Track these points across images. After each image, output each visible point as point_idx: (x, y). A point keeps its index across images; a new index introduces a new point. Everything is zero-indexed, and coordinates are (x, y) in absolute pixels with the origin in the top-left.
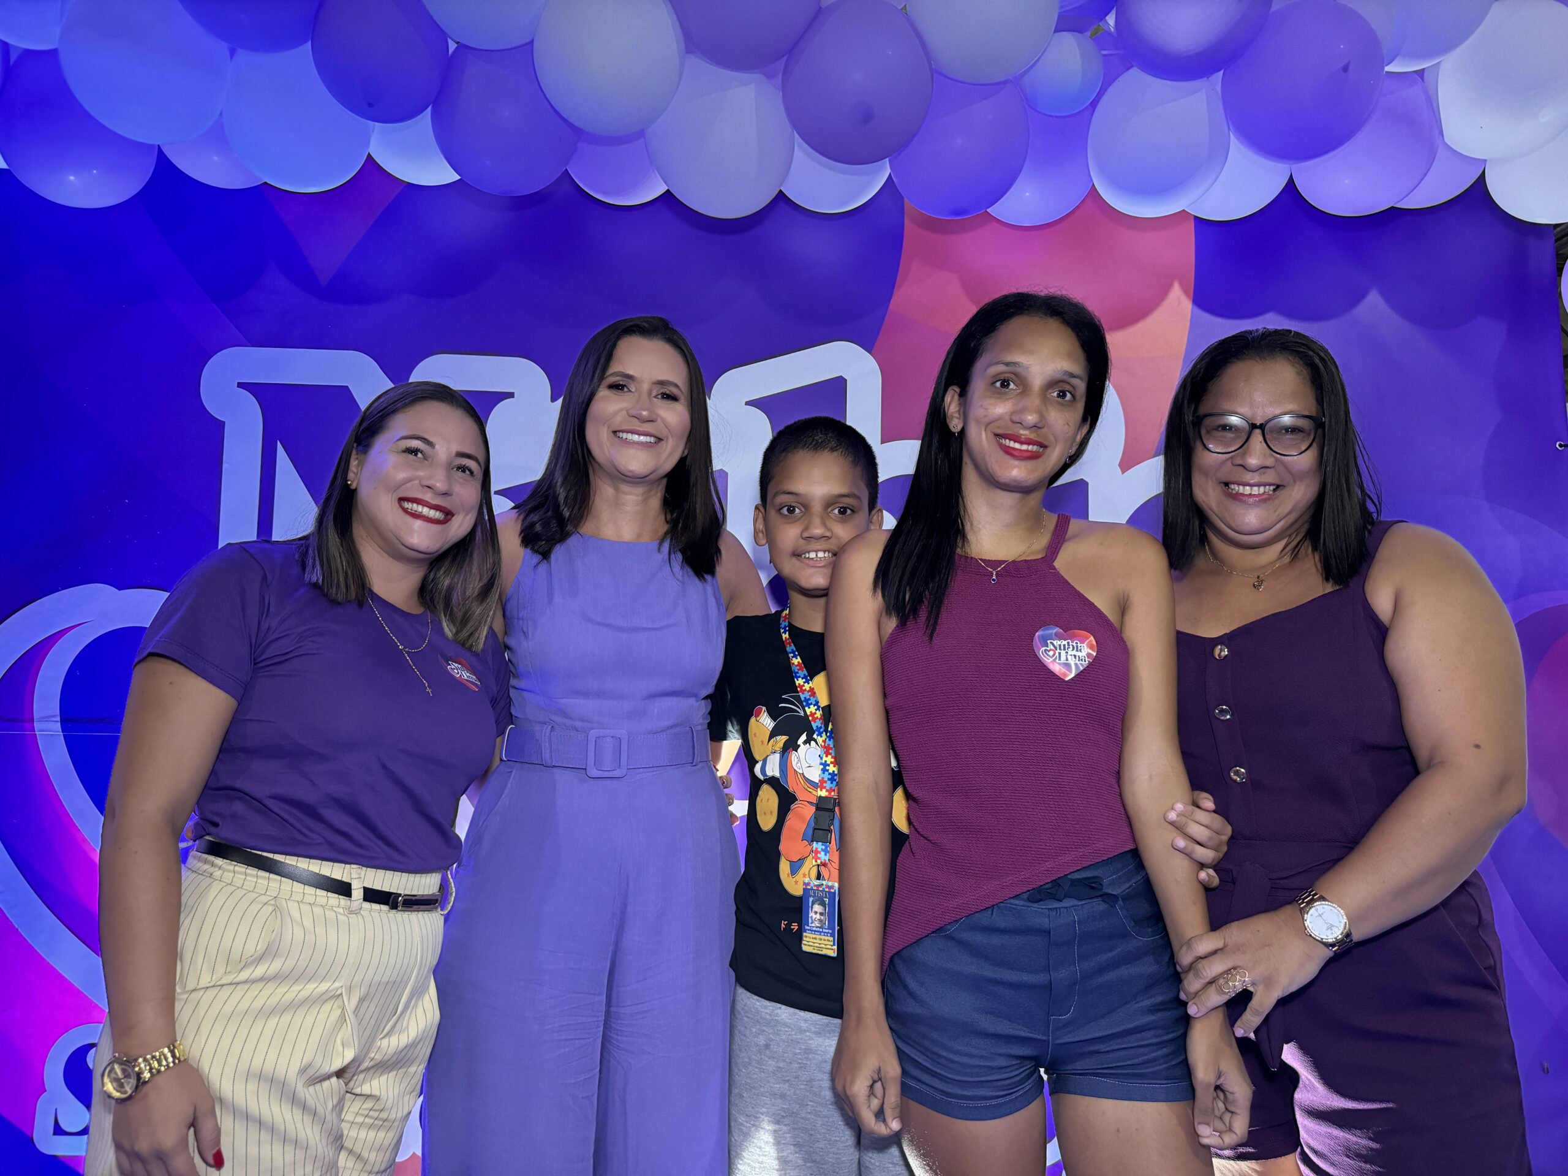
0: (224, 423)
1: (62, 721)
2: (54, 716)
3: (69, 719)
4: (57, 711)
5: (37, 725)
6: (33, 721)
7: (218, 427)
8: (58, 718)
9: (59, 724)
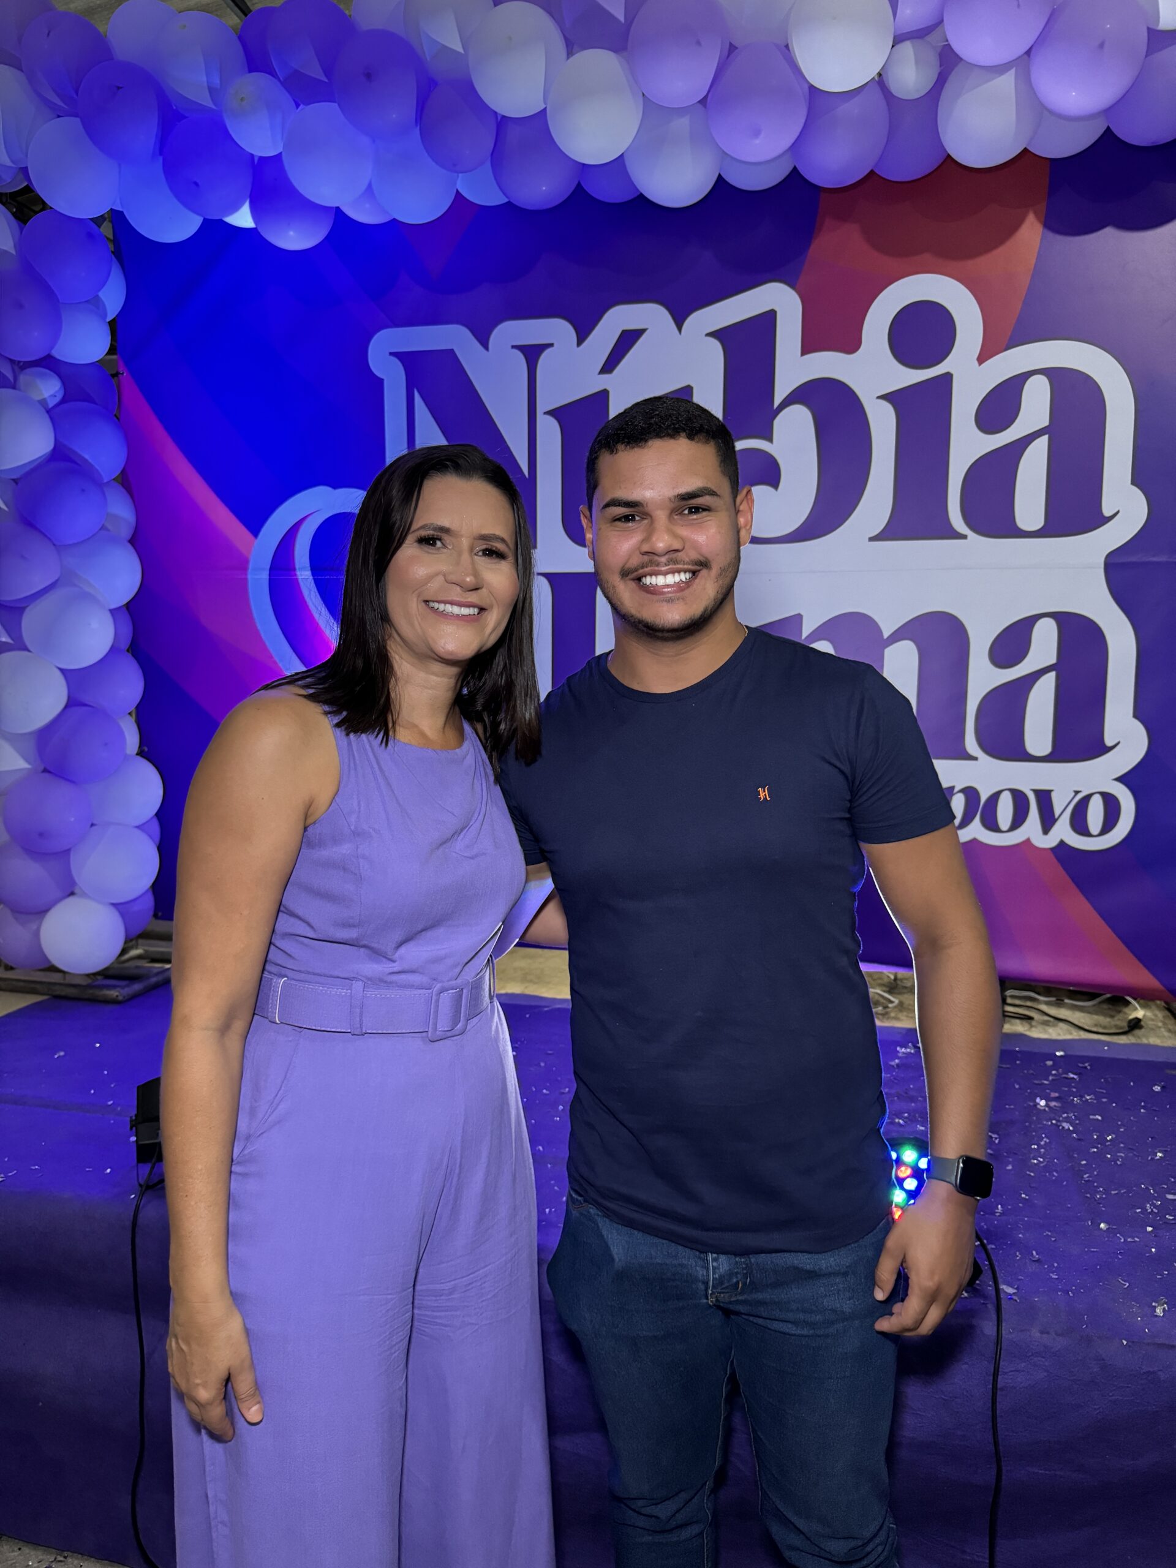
0: (383, 379)
1: (312, 570)
2: (307, 567)
3: (315, 568)
4: (308, 564)
6: (294, 569)
8: (309, 568)
9: (310, 571)
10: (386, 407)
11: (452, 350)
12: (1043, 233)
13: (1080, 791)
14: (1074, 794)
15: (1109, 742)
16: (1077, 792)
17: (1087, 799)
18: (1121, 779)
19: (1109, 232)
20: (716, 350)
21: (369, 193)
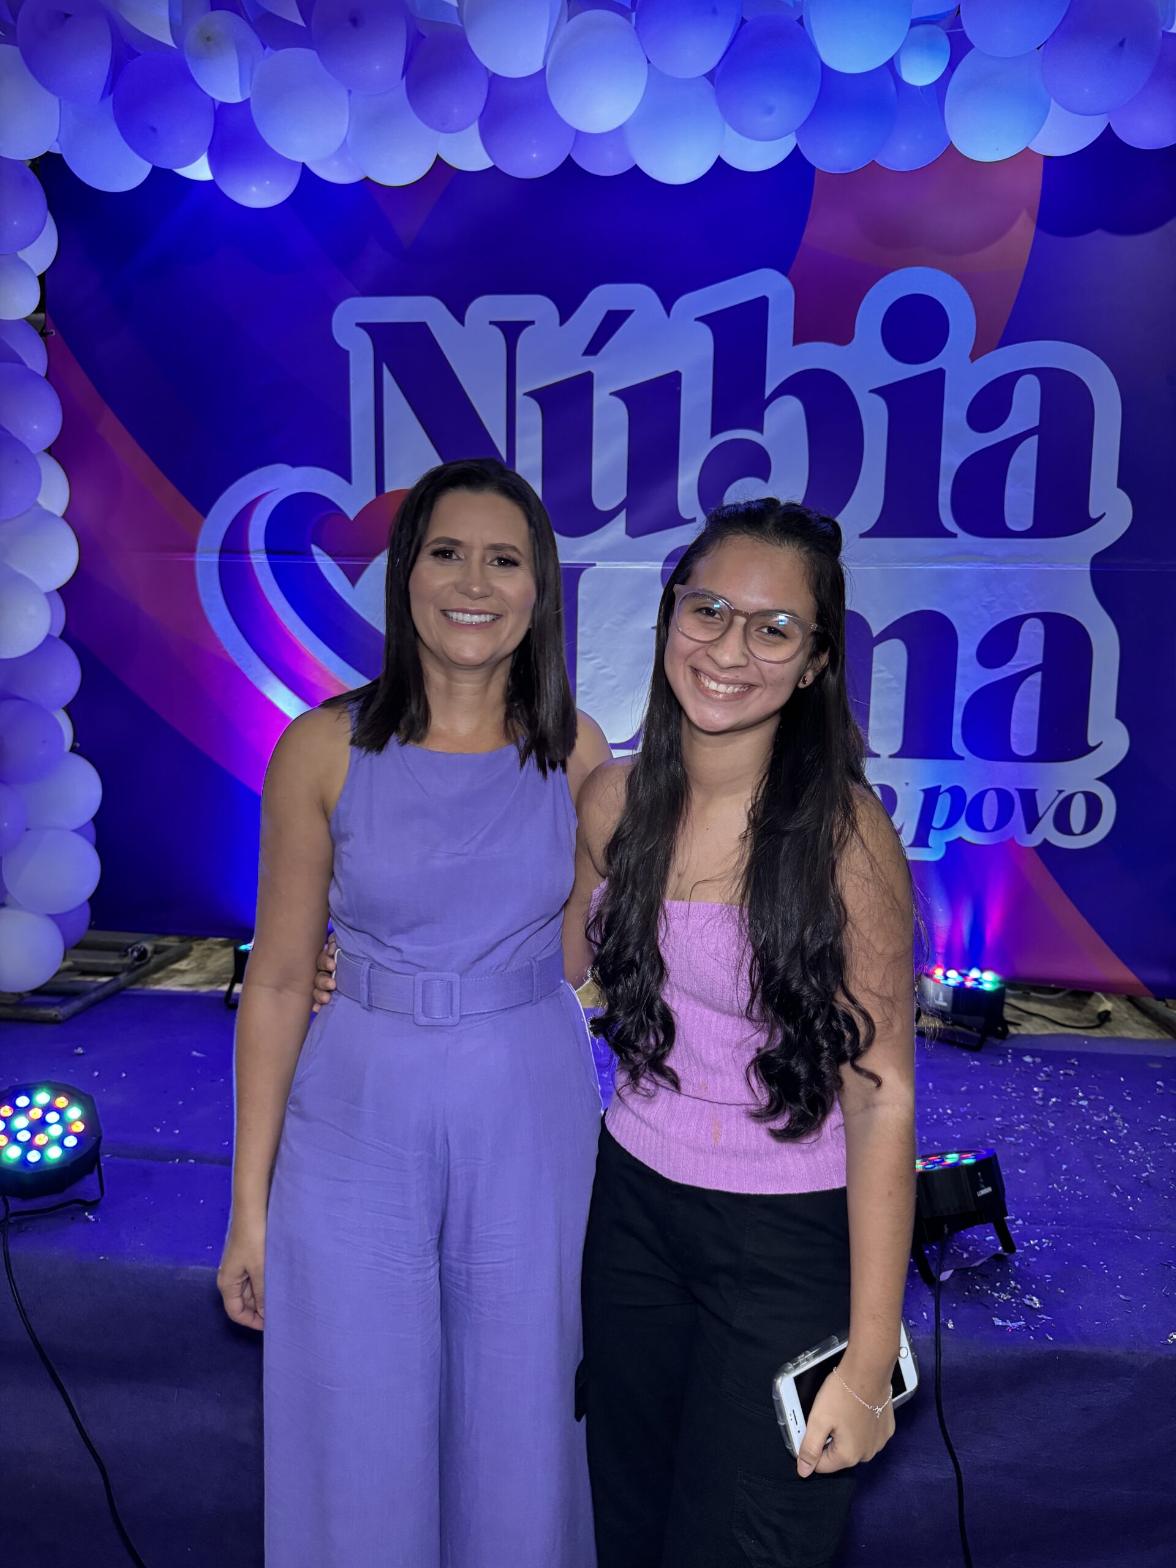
0: (349, 351)
1: (267, 553)
2: (262, 550)
4: (263, 547)
5: (252, 556)
7: (346, 353)
8: (265, 551)
9: (265, 554)
10: (352, 382)
11: (424, 324)
12: (1035, 230)
13: (1064, 791)
14: (1057, 793)
15: (1092, 742)
16: (1060, 792)
17: (1071, 797)
18: (1102, 779)
19: (1099, 233)
21: (343, 150)
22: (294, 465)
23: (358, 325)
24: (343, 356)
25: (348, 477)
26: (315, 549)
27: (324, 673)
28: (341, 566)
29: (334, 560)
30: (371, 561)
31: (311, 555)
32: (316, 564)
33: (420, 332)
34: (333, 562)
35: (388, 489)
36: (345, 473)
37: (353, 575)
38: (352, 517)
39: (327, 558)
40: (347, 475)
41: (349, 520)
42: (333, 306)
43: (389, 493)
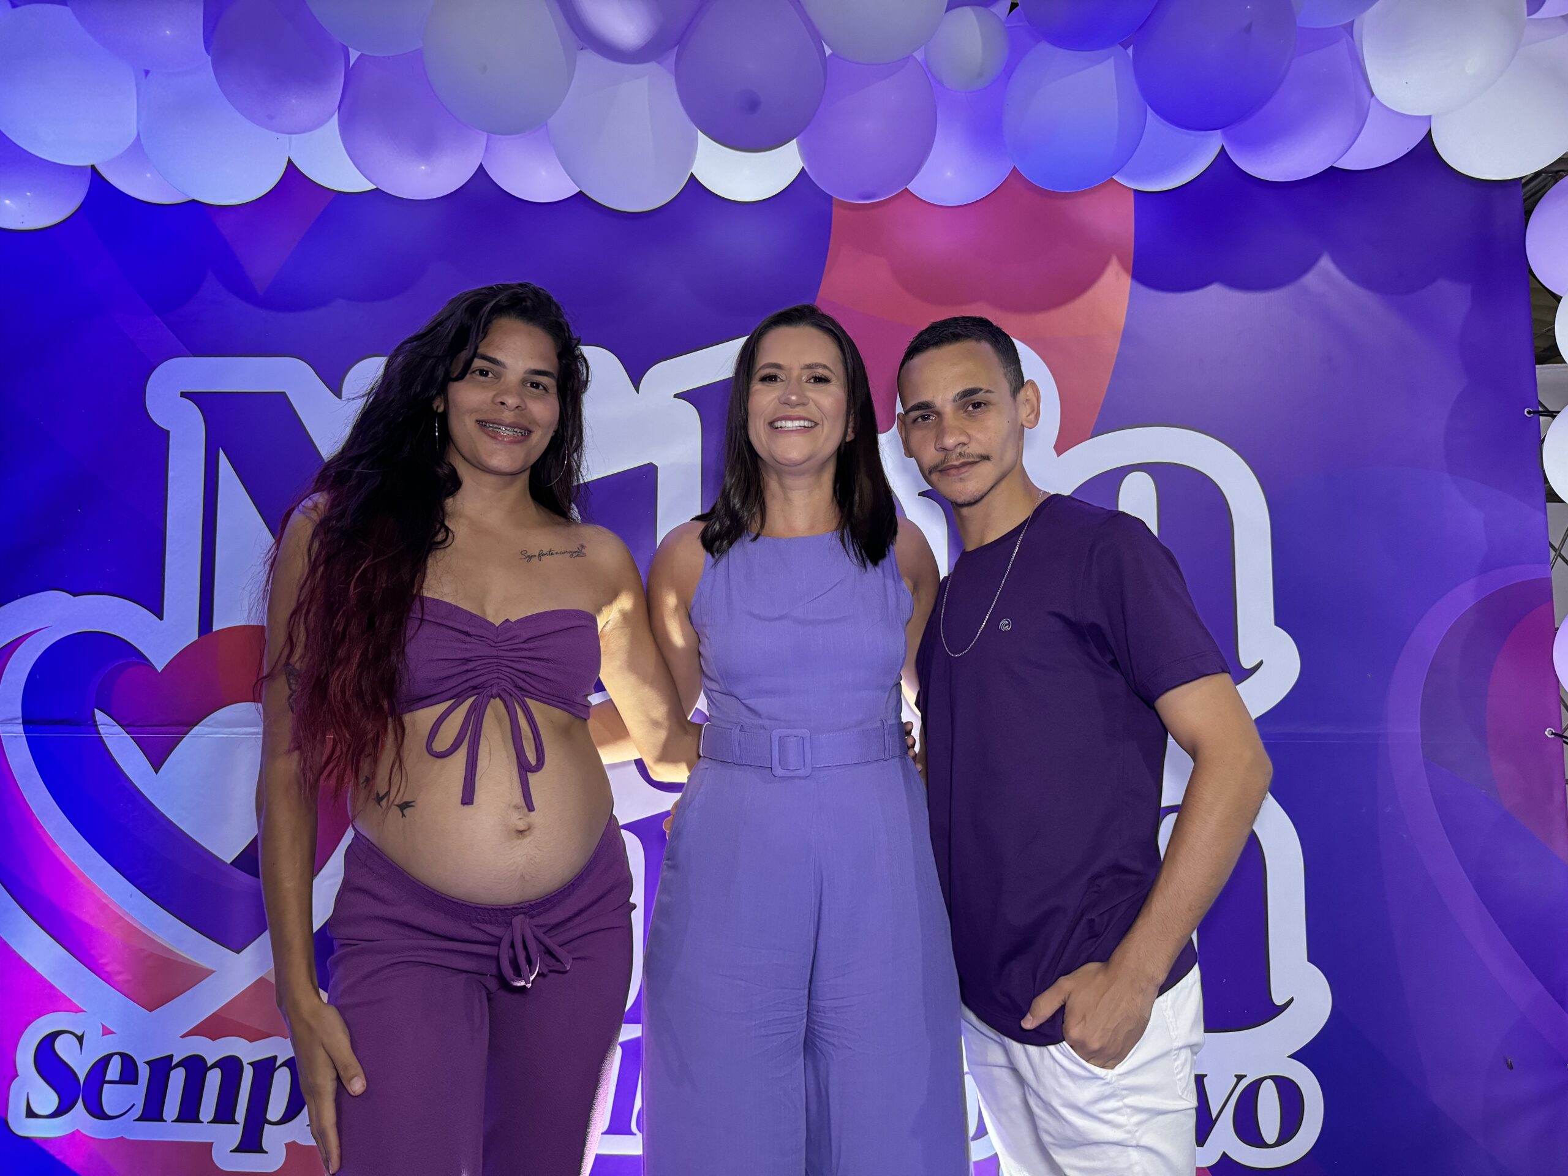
0: (169, 431)
1: (24, 723)
2: (16, 719)
4: (20, 714)
7: (165, 434)
8: (20, 721)
9: (22, 726)
10: (171, 474)
11: (284, 394)
12: (1131, 284)
13: (1245, 1076)
14: (1235, 1079)
15: (1278, 1001)
16: (1240, 1078)
17: (1255, 1086)
18: (1296, 1056)
19: (1215, 290)
20: (690, 416)
21: (137, 151)
22: (75, 593)
23: (184, 395)
24: (162, 437)
25: (159, 612)
26: (100, 716)
27: (104, 907)
28: (139, 742)
29: (128, 734)
30: (186, 733)
31: (94, 725)
32: (102, 737)
33: (279, 403)
34: (127, 735)
35: (216, 627)
36: (154, 603)
37: (157, 756)
38: (160, 671)
39: (119, 729)
40: (157, 609)
41: (156, 670)
42: (150, 368)
43: (218, 632)
